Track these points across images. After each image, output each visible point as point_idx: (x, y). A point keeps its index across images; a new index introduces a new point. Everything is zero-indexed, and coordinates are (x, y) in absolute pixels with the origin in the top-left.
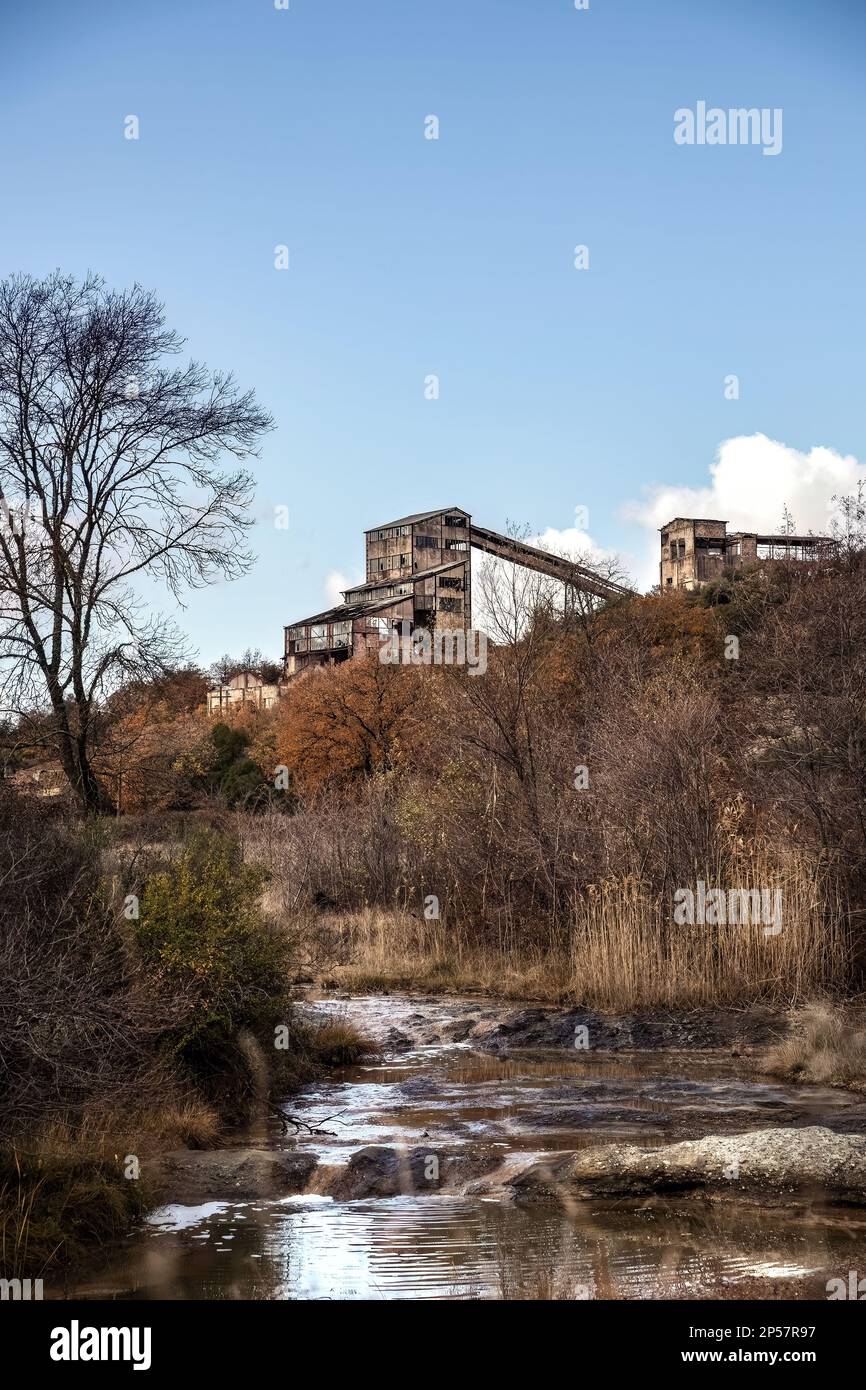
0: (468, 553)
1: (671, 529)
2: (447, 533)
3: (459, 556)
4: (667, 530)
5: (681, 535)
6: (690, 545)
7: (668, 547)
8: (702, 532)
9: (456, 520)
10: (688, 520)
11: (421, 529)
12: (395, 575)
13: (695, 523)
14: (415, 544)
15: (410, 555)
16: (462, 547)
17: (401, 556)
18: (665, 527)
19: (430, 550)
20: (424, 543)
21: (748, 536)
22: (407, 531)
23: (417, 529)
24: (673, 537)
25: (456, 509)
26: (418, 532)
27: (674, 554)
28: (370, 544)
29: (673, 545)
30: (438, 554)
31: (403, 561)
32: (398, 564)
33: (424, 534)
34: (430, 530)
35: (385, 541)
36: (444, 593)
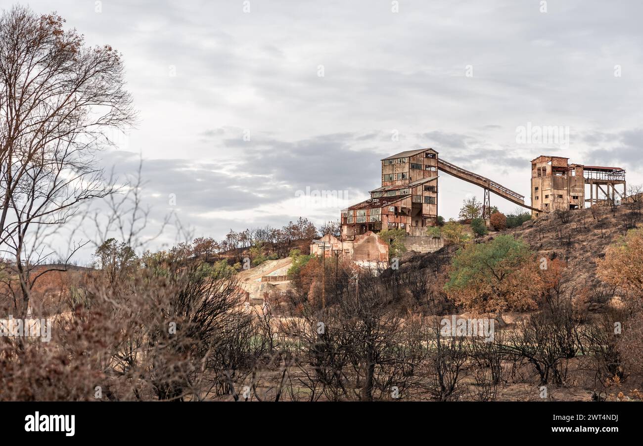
0: (436, 172)
1: (538, 161)
2: (426, 162)
3: (432, 174)
4: (535, 162)
5: (544, 165)
6: (549, 170)
7: (536, 171)
8: (556, 164)
9: (431, 155)
10: (548, 157)
11: (414, 160)
12: (399, 183)
13: (552, 158)
14: (410, 167)
15: (408, 173)
16: (433, 169)
17: (403, 173)
18: (534, 160)
19: (418, 171)
20: (414, 167)
21: (578, 166)
22: (406, 160)
23: (412, 160)
24: (538, 166)
25: (431, 149)
26: (412, 161)
27: (539, 175)
28: (384, 166)
29: (539, 169)
30: (422, 173)
31: (403, 176)
32: (401, 178)
33: (415, 162)
34: (418, 160)
35: (393, 165)
36: (427, 194)
